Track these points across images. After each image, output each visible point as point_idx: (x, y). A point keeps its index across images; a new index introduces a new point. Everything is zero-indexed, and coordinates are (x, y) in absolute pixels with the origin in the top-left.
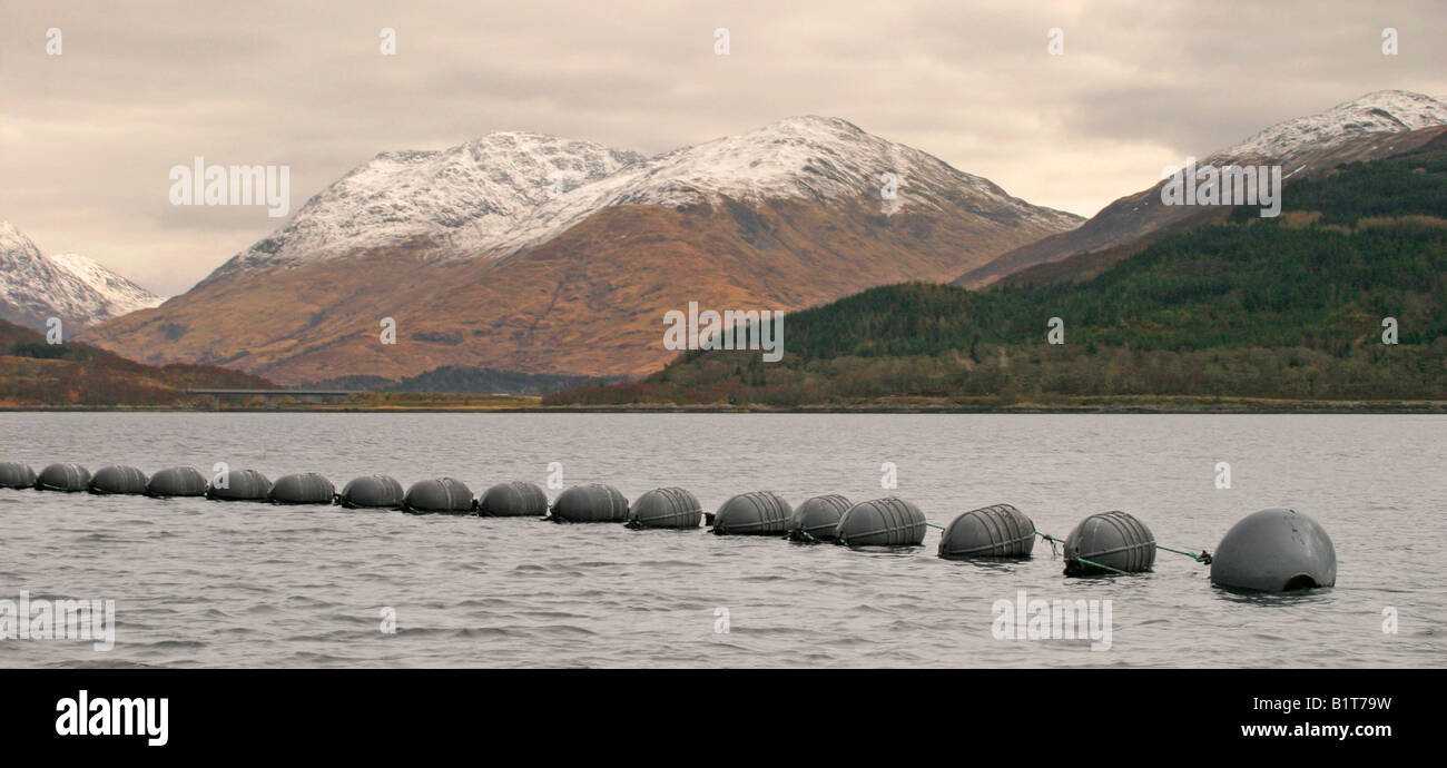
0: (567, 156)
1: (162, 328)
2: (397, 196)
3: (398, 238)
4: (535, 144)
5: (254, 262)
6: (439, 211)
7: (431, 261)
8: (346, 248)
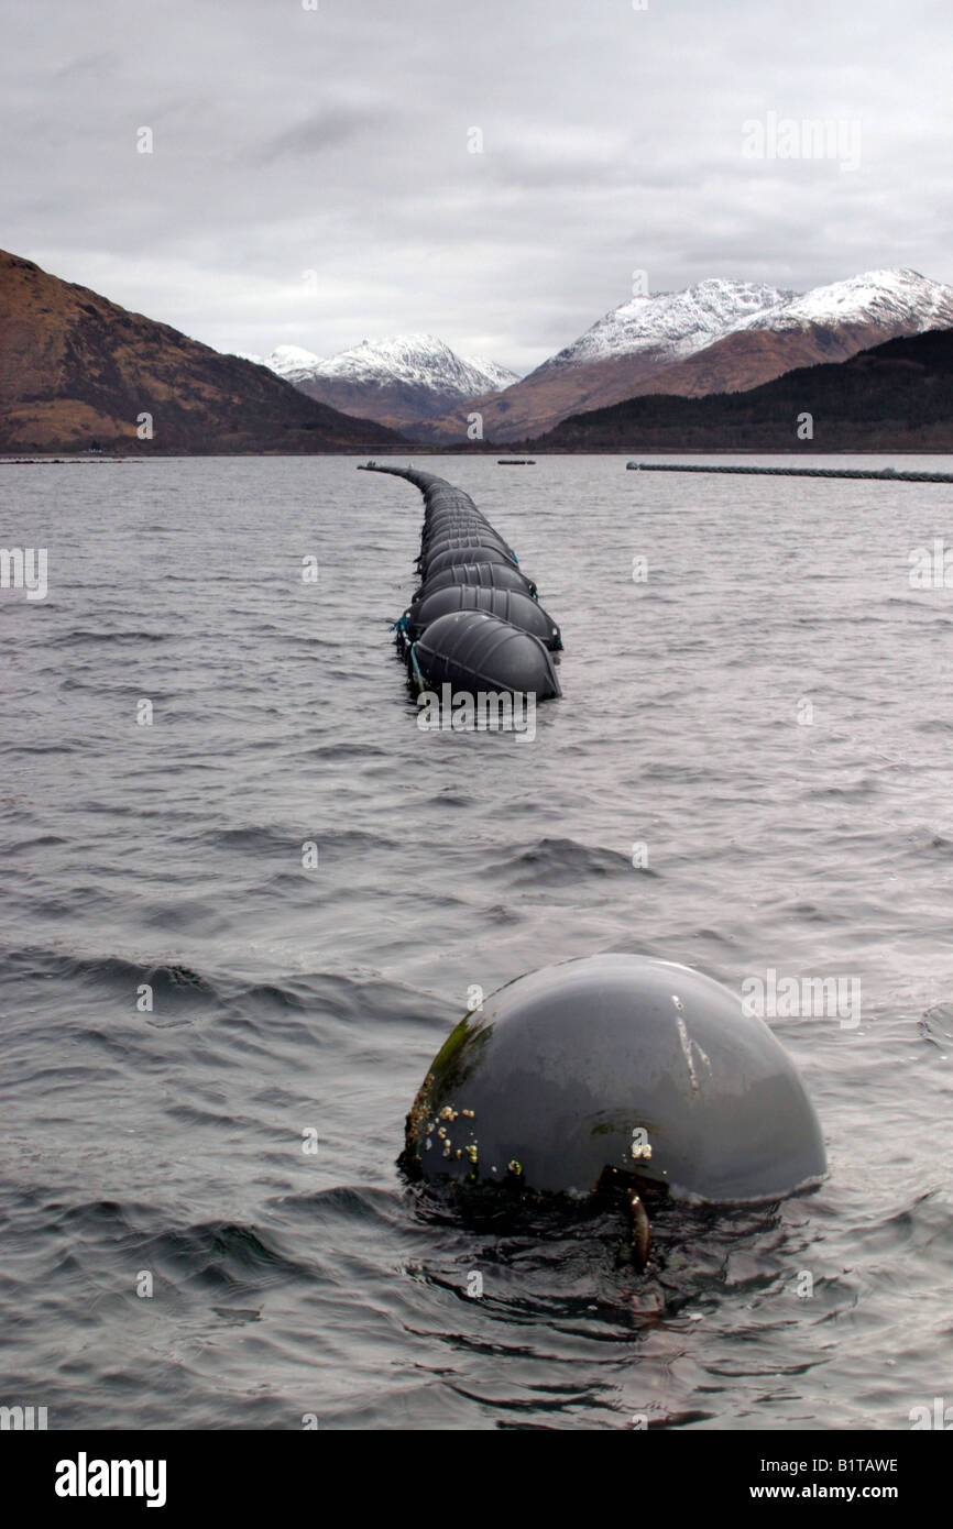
0: (750, 294)
1: (499, 404)
2: (643, 322)
3: (641, 348)
4: (731, 287)
5: (557, 363)
6: (668, 331)
7: (659, 362)
8: (609, 355)
